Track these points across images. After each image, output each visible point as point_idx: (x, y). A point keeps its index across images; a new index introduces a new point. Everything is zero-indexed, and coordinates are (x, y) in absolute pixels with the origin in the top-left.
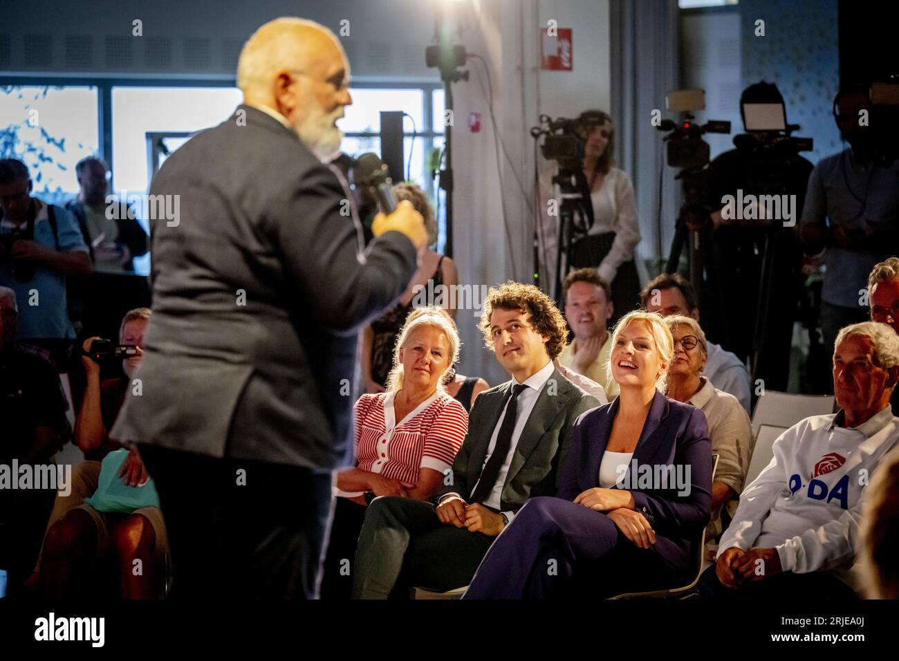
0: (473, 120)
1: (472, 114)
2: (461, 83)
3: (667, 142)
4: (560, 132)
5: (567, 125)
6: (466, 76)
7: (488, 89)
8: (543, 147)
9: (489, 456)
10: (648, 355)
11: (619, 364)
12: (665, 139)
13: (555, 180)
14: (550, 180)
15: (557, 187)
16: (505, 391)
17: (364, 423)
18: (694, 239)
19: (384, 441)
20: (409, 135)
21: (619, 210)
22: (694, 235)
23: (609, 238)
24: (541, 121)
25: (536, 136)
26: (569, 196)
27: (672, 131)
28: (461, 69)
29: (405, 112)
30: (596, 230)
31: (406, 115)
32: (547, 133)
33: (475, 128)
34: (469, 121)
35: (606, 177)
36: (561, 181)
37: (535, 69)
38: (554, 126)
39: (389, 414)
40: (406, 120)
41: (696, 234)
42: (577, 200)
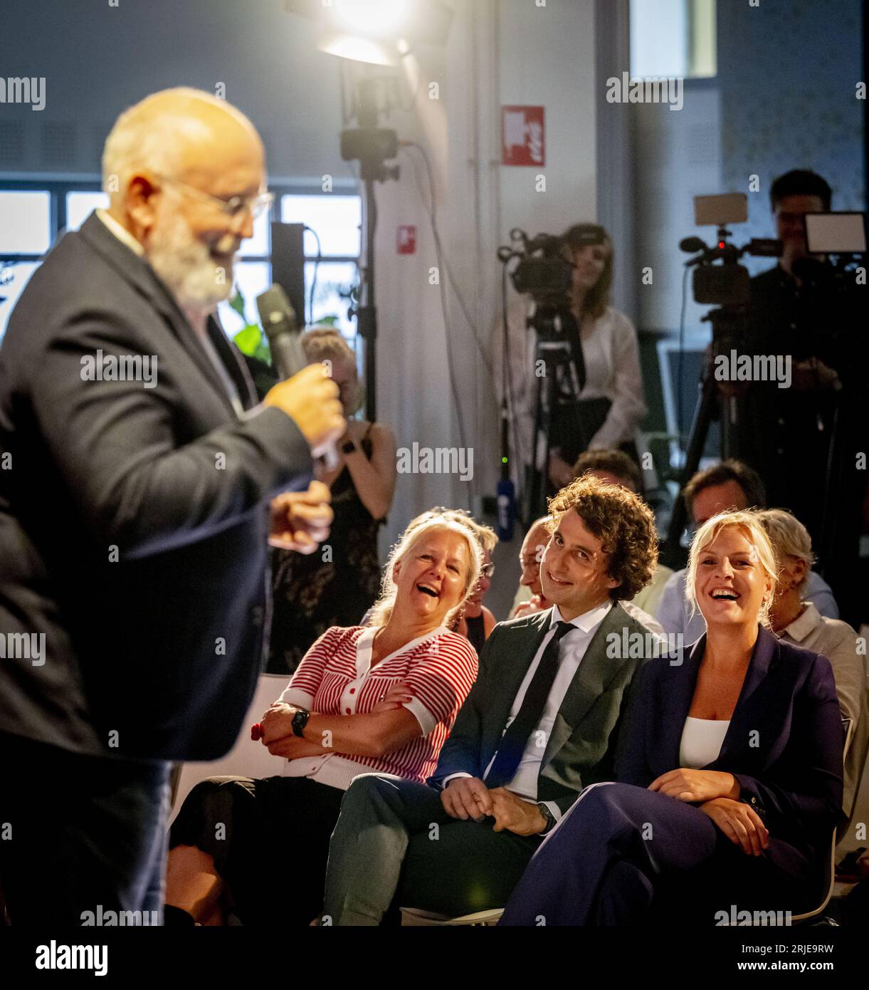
0: (405, 236)
1: (402, 228)
2: (390, 183)
3: (695, 267)
4: (538, 254)
5: (550, 244)
6: (395, 173)
7: (428, 191)
8: (513, 276)
9: (512, 719)
10: (752, 576)
11: (711, 593)
12: (689, 264)
13: (530, 323)
14: (523, 322)
15: (532, 333)
16: (540, 627)
17: (328, 666)
18: (730, 406)
19: (352, 691)
20: (311, 259)
21: (617, 368)
22: (729, 402)
23: (603, 406)
24: (513, 238)
25: (504, 260)
26: (551, 346)
27: (701, 252)
28: (389, 164)
29: (307, 224)
30: (588, 393)
31: (307, 228)
32: (521, 255)
33: (408, 248)
34: (399, 236)
35: (600, 322)
36: (539, 324)
37: (493, 164)
38: (531, 246)
39: (364, 657)
40: (307, 234)
41: (733, 401)
42: (562, 351)
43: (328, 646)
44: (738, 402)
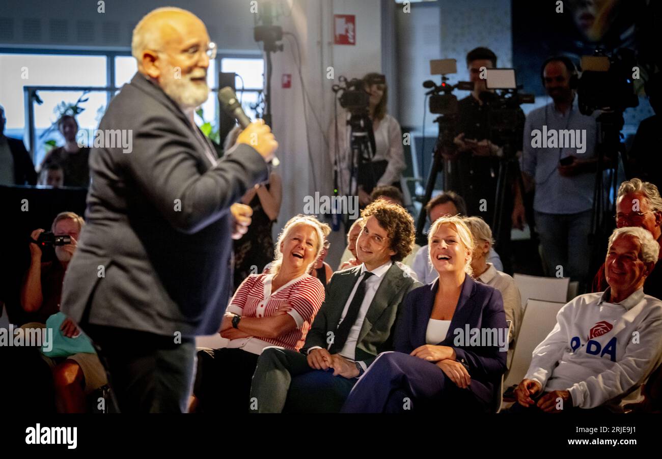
0: (286, 79)
1: (284, 75)
2: (278, 53)
3: (430, 95)
4: (352, 88)
5: (358, 84)
6: (281, 48)
7: (297, 57)
8: (340, 99)
9: (342, 320)
11: (437, 257)
12: (427, 94)
13: (348, 123)
15: (349, 128)
16: (356, 274)
17: (250, 293)
18: (447, 166)
19: (262, 306)
20: (239, 90)
21: (391, 145)
22: (447, 163)
23: (384, 164)
24: (340, 81)
25: (336, 91)
26: (358, 134)
27: (433, 88)
28: (278, 43)
29: (237, 73)
30: (377, 158)
31: (237, 75)
32: (344, 89)
33: (287, 85)
34: (283, 80)
35: (382, 122)
36: (353, 124)
37: (330, 44)
38: (349, 84)
39: (267, 289)
40: (237, 78)
41: (449, 162)
42: (364, 137)
43: (250, 283)
44: (452, 163)
